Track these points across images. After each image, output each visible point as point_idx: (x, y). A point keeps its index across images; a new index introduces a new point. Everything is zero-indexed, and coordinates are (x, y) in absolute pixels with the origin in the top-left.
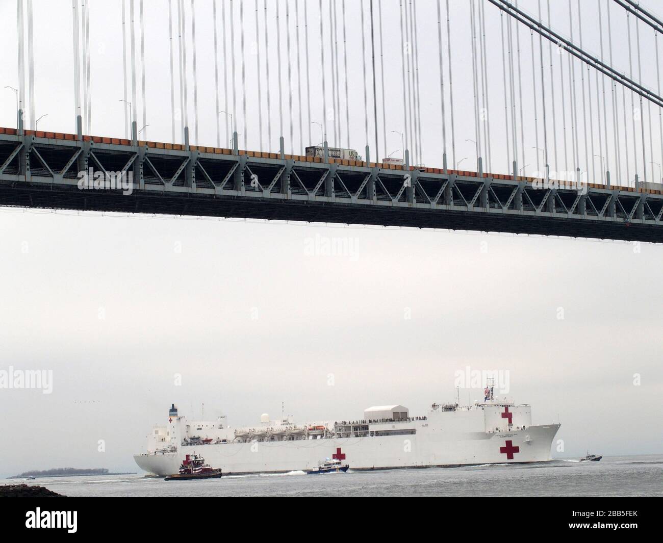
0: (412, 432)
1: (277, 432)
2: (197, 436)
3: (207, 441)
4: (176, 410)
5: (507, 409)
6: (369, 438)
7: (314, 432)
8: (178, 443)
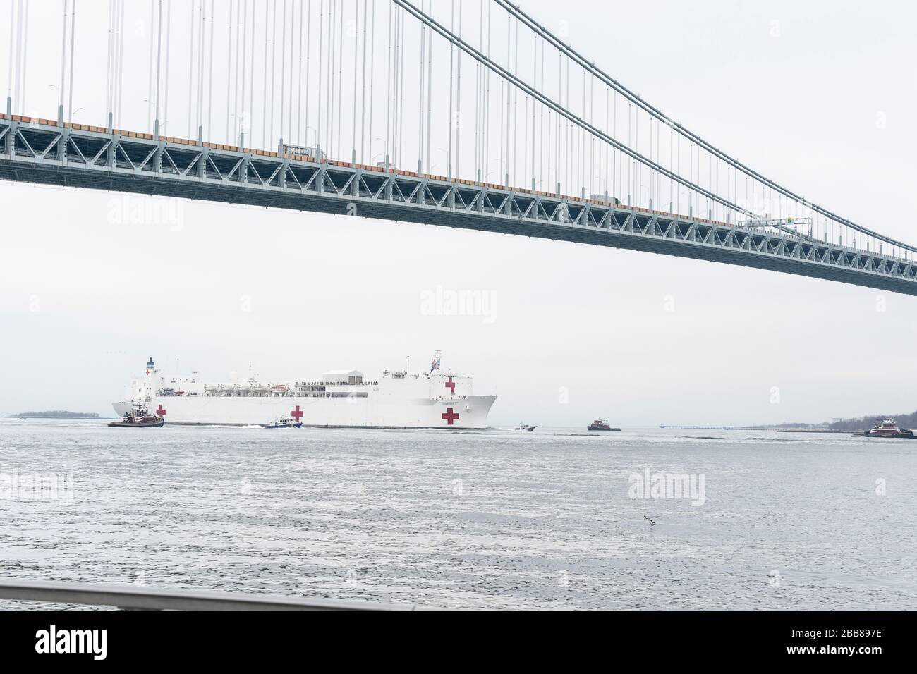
0: (364, 395)
1: (244, 389)
2: (170, 388)
3: (179, 393)
4: (153, 364)
5: (450, 379)
6: (325, 398)
7: (277, 391)
8: (152, 394)
